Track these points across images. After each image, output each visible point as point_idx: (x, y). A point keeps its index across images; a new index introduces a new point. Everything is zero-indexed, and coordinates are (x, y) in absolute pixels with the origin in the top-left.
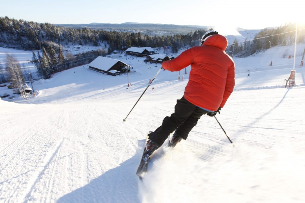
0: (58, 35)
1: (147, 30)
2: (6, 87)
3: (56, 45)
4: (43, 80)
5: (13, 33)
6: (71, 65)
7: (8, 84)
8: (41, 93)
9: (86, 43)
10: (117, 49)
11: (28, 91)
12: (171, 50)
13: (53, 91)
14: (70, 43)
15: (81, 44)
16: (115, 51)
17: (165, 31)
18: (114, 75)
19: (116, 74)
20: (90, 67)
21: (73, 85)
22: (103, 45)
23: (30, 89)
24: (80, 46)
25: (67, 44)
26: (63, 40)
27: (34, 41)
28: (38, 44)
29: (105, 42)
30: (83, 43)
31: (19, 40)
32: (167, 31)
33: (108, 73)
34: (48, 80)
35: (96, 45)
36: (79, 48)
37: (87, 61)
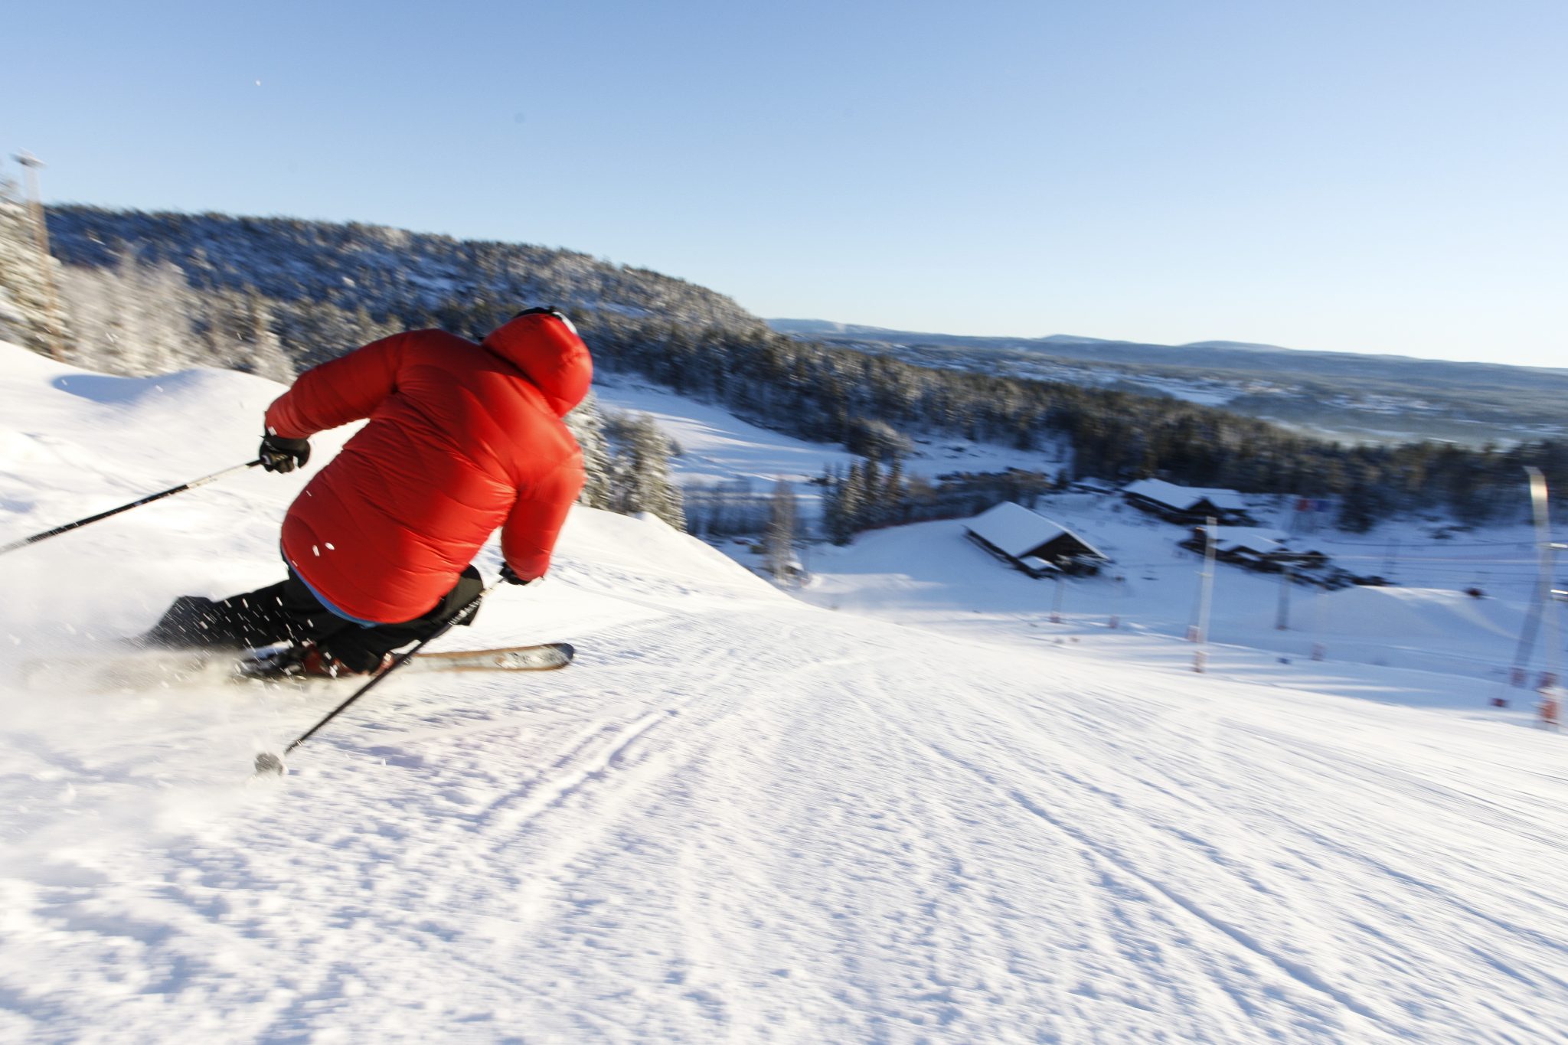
0: (903, 400)
1: (1310, 386)
2: (744, 548)
3: (890, 432)
4: (829, 548)
5: (786, 387)
6: (916, 511)
7: (754, 541)
8: (817, 581)
9: (990, 436)
10: (1100, 474)
11: (792, 570)
12: (1331, 515)
13: (848, 583)
14: (937, 431)
15: (971, 437)
16: (1089, 482)
17: (1417, 396)
18: (1034, 574)
19: (1043, 573)
20: (972, 535)
21: (902, 580)
22: (1050, 446)
23: (797, 565)
24: (965, 444)
25: (924, 431)
26: (916, 418)
27: (833, 413)
28: (840, 425)
29: (1063, 438)
30: (980, 435)
31: (797, 407)
32: (1432, 399)
33: (1017, 564)
34: (841, 550)
35: (1024, 444)
36: (959, 450)
37: (968, 506)
